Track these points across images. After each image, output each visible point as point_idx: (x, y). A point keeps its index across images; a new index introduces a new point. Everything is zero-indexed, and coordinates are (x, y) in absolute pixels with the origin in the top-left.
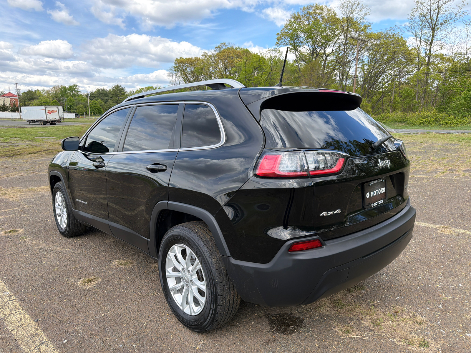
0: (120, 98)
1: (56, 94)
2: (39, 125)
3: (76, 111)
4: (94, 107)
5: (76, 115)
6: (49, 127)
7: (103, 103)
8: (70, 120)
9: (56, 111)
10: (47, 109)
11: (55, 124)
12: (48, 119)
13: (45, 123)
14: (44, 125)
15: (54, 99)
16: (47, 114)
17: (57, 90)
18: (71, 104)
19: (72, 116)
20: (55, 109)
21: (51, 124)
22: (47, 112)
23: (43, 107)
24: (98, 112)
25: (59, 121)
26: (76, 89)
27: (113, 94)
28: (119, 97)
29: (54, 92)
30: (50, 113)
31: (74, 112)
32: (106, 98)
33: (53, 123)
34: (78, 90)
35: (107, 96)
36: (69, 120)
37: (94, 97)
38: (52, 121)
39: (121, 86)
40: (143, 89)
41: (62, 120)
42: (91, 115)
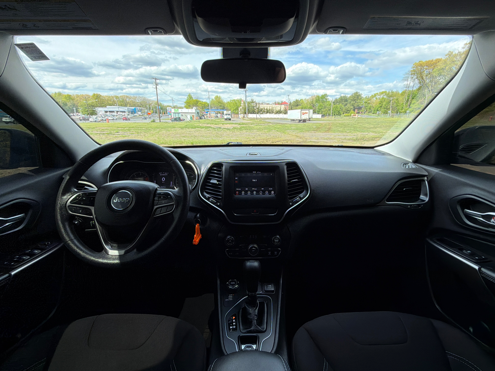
0: (357, 103)
1: (312, 102)
2: (296, 122)
3: (323, 113)
4: (336, 109)
5: (322, 115)
6: (302, 124)
7: (343, 106)
8: (318, 119)
9: (307, 113)
10: (302, 112)
11: (306, 122)
12: (302, 118)
13: (300, 121)
14: (299, 122)
15: (311, 105)
16: (302, 115)
17: (314, 99)
18: (321, 108)
19: (319, 116)
20: (308, 111)
21: (303, 122)
22: (302, 113)
23: (300, 110)
24: (337, 113)
25: (309, 120)
26: (326, 97)
27: (351, 100)
28: (356, 101)
29: (311, 100)
30: (303, 114)
31: (321, 113)
32: (346, 103)
33: (304, 121)
34: (327, 98)
35: (347, 101)
36: (316, 119)
37: (338, 102)
38: (304, 120)
39: (359, 92)
40: (377, 94)
41: (311, 119)
42: (332, 116)
